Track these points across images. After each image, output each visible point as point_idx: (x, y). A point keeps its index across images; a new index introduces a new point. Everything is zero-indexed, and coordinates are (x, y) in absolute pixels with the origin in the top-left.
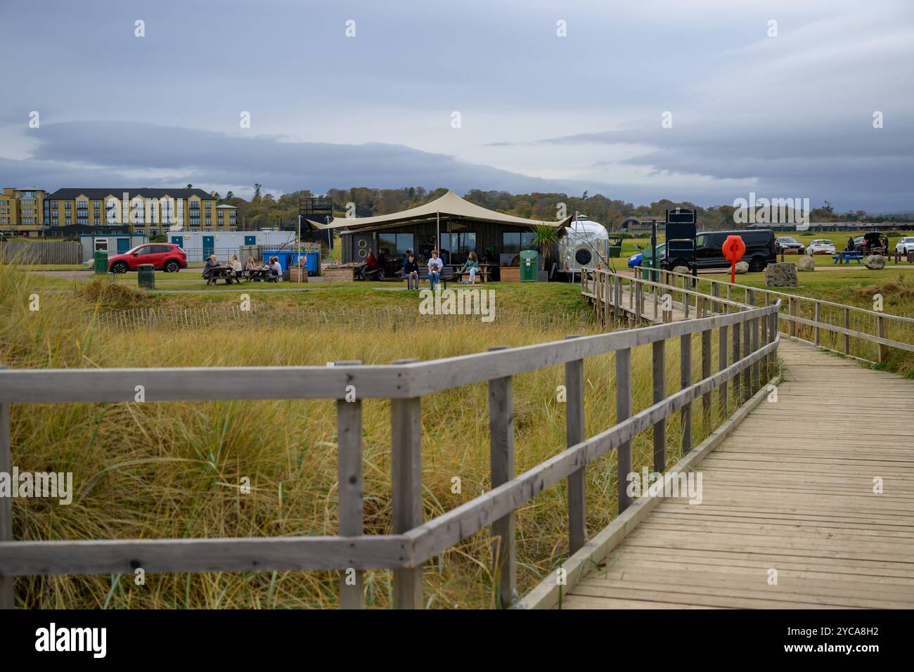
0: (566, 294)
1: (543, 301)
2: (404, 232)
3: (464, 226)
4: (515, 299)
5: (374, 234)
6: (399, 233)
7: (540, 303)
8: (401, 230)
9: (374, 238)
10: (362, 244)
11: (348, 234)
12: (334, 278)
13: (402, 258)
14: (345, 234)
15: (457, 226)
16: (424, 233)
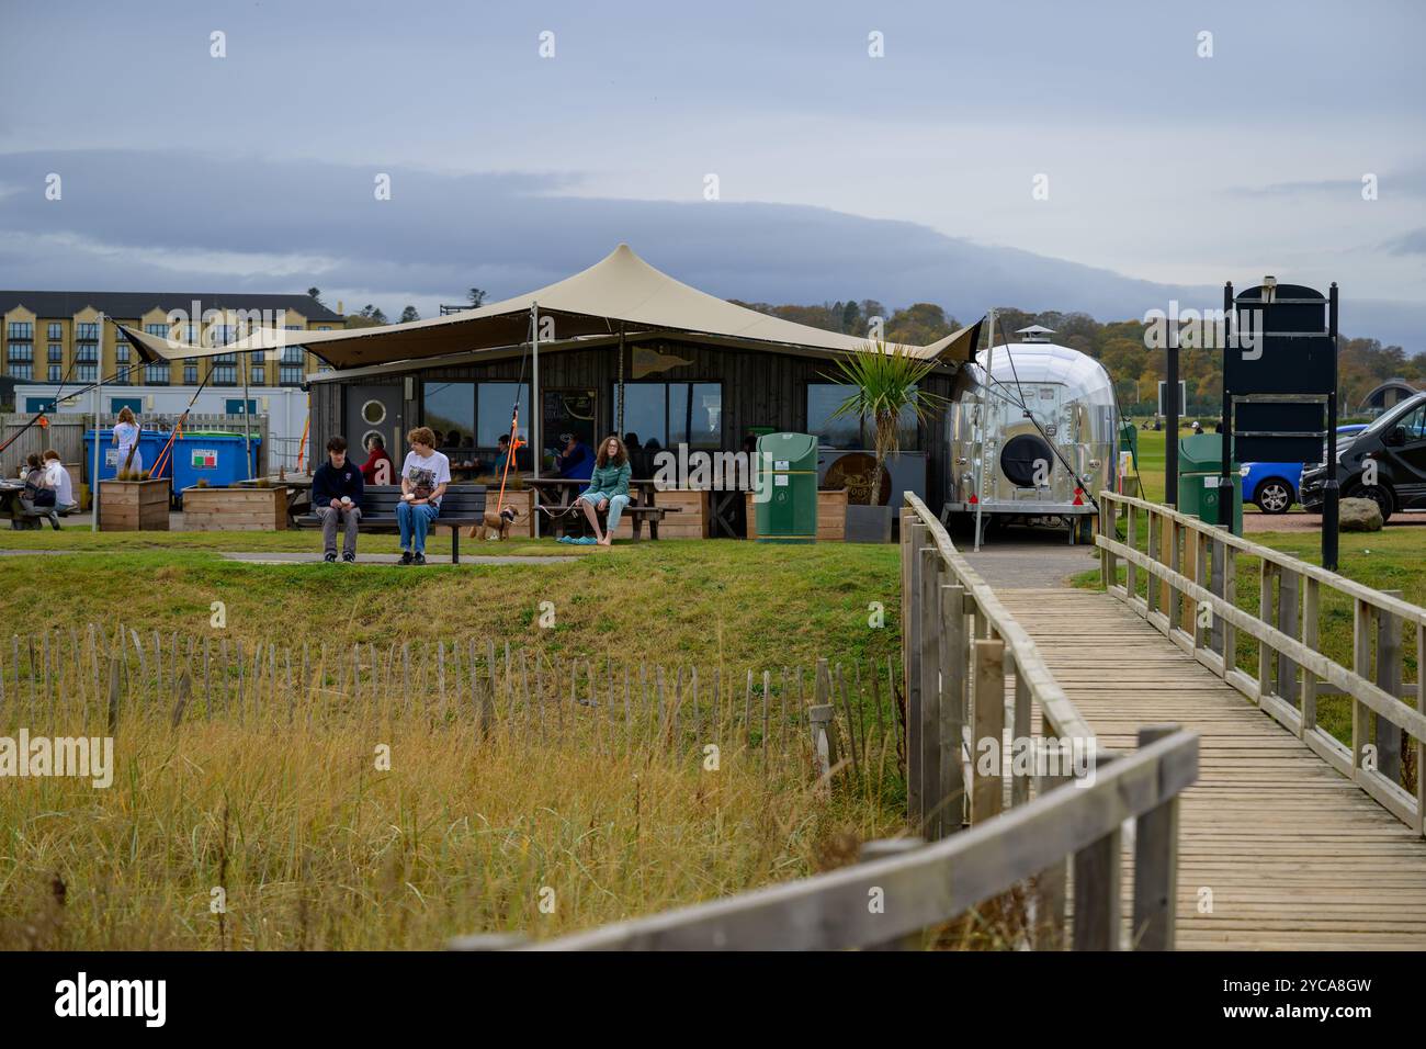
0: (849, 587)
1: (758, 612)
2: (499, 379)
3: (686, 363)
4: (661, 604)
5: (409, 382)
6: (486, 380)
7: (745, 619)
8: (491, 371)
9: (409, 394)
10: (373, 413)
11: (331, 383)
12: (215, 516)
13: (491, 458)
14: (319, 383)
15: (665, 362)
16: (560, 384)
